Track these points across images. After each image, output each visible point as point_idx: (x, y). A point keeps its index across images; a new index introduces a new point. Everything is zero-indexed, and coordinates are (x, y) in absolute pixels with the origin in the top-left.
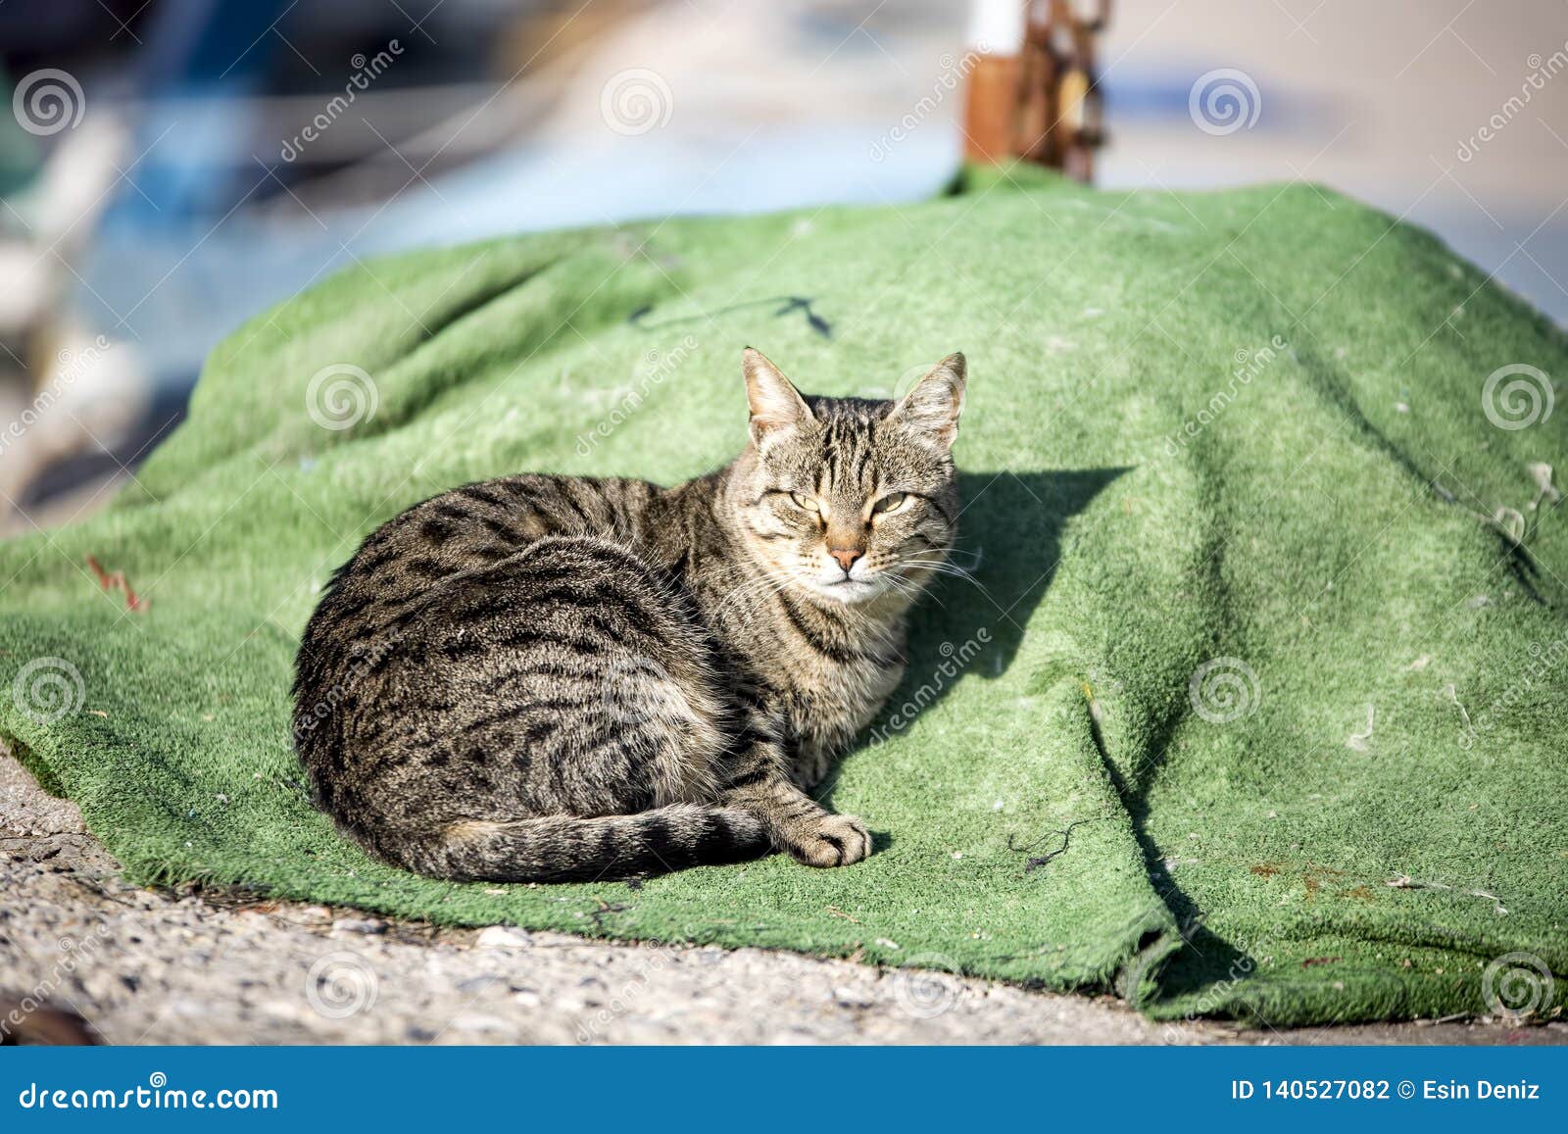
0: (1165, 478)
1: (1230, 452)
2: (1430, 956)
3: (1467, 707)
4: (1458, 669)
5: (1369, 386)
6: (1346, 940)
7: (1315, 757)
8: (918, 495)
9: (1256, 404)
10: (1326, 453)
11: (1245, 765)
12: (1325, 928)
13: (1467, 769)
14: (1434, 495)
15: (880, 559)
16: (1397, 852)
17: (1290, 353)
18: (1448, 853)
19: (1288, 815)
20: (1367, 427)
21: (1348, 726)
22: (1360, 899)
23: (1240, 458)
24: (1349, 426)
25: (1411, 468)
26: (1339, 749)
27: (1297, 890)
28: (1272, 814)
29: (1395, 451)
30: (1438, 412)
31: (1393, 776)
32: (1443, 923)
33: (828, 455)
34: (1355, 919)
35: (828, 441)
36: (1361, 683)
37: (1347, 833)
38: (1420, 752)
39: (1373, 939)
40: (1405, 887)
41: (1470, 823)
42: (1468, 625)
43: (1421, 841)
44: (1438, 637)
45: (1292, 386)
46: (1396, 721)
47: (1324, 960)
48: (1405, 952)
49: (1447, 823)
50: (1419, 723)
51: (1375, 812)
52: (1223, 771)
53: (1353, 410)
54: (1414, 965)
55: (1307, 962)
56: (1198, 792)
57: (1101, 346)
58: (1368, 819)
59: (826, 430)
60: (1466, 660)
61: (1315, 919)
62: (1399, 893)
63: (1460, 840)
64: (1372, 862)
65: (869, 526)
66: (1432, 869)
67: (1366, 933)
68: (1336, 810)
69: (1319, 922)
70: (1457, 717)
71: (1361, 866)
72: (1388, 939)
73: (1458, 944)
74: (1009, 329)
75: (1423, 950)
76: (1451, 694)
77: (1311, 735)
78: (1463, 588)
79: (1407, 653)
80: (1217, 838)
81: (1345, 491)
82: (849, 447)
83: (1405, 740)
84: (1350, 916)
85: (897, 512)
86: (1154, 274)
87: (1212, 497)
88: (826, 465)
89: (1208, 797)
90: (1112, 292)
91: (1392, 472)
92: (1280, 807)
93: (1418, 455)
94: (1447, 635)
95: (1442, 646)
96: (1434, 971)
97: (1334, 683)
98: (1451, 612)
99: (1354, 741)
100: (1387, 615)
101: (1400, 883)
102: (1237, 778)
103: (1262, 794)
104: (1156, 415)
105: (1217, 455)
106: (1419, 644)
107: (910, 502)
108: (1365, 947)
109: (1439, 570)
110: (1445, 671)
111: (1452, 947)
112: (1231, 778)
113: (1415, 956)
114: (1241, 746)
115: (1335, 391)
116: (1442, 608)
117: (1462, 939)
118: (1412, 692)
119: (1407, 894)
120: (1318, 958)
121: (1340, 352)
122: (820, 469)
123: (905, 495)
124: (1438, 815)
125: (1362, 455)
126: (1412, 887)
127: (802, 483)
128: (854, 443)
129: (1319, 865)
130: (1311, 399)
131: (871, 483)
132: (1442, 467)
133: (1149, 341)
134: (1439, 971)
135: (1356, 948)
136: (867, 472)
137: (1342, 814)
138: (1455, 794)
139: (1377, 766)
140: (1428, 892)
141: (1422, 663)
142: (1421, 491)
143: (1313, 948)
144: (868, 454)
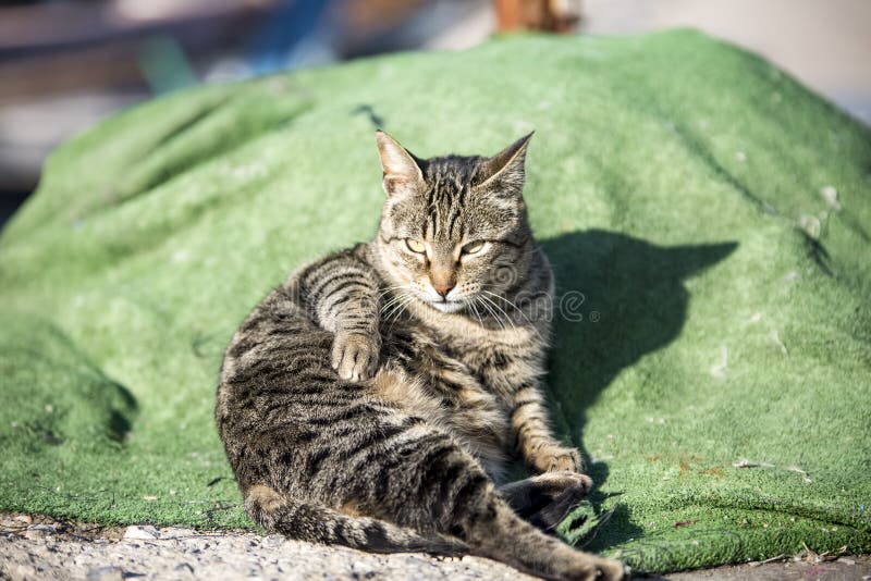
0: (590, 208)
1: (632, 189)
2: (759, 515)
3: (785, 345)
4: (779, 321)
5: (721, 145)
6: (705, 508)
7: (691, 383)
8: (492, 241)
9: (649, 158)
10: (693, 187)
11: (646, 390)
12: (689, 501)
13: (786, 386)
14: (761, 209)
15: (466, 287)
16: (740, 443)
17: (670, 126)
18: (774, 442)
19: (672, 421)
20: (719, 170)
21: (711, 361)
22: (716, 476)
23: (639, 192)
24: (709, 169)
25: (748, 194)
26: (706, 376)
27: (674, 469)
28: (662, 421)
29: (737, 184)
30: (764, 158)
31: (739, 392)
32: (767, 493)
33: (430, 211)
34: (709, 494)
35: (430, 201)
36: (719, 332)
37: (709, 431)
38: (756, 376)
39: (722, 506)
40: (745, 466)
41: (787, 421)
42: (785, 292)
43: (756, 435)
44: (766, 300)
45: (671, 146)
46: (741, 356)
47: (689, 522)
48: (743, 514)
49: (773, 422)
50: (756, 356)
51: (727, 417)
52: (631, 394)
53: (710, 160)
54: (749, 522)
55: (678, 525)
56: (616, 409)
57: (550, 126)
58: (721, 422)
59: (430, 191)
60: (784, 315)
61: (683, 496)
62: (740, 471)
63: (782, 433)
64: (725, 450)
65: (458, 264)
66: (764, 454)
67: (716, 503)
68: (702, 416)
69: (686, 497)
70: (778, 352)
71: (718, 453)
72: (731, 506)
73: (777, 507)
74: (492, 118)
75: (755, 512)
76: (775, 337)
77: (688, 369)
78: (781, 269)
79: (747, 311)
80: (626, 439)
81: (706, 211)
82: (446, 207)
83: (747, 369)
84: (706, 492)
85: (478, 254)
86: (585, 81)
87: (621, 218)
88: (429, 218)
89: (622, 411)
90: (557, 93)
91: (735, 197)
92: (668, 416)
93: (752, 187)
94: (771, 299)
95: (769, 307)
96: (762, 526)
97: (702, 333)
98: (774, 284)
99: (716, 370)
100: (734, 288)
101: (741, 464)
102: (641, 398)
103: (657, 408)
104: (585, 169)
105: (623, 192)
106: (754, 306)
107: (487, 247)
108: (717, 512)
109: (766, 258)
110: (770, 323)
111: (773, 509)
112: (636, 398)
113: (750, 516)
114: (643, 377)
115: (698, 148)
116: (767, 282)
117: (779, 504)
118: (751, 337)
119: (746, 473)
120: (684, 521)
121: (701, 124)
122: (426, 221)
123: (484, 241)
124: (768, 417)
125: (716, 187)
126: (749, 467)
127: (414, 231)
128: (450, 203)
129: (691, 454)
130: (683, 153)
131: (458, 234)
132: (767, 192)
133: (580, 122)
134: (766, 526)
135: (711, 513)
136: (456, 225)
137: (707, 419)
138: (779, 402)
139: (729, 386)
140: (760, 469)
141: (756, 318)
142: (754, 207)
143: (681, 515)
144: (459, 213)
